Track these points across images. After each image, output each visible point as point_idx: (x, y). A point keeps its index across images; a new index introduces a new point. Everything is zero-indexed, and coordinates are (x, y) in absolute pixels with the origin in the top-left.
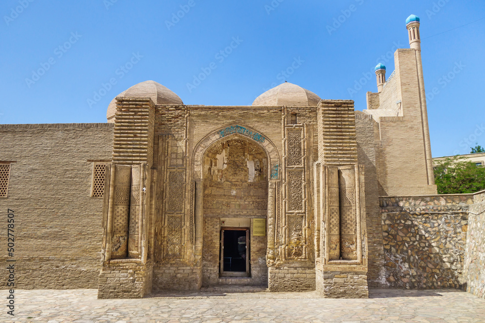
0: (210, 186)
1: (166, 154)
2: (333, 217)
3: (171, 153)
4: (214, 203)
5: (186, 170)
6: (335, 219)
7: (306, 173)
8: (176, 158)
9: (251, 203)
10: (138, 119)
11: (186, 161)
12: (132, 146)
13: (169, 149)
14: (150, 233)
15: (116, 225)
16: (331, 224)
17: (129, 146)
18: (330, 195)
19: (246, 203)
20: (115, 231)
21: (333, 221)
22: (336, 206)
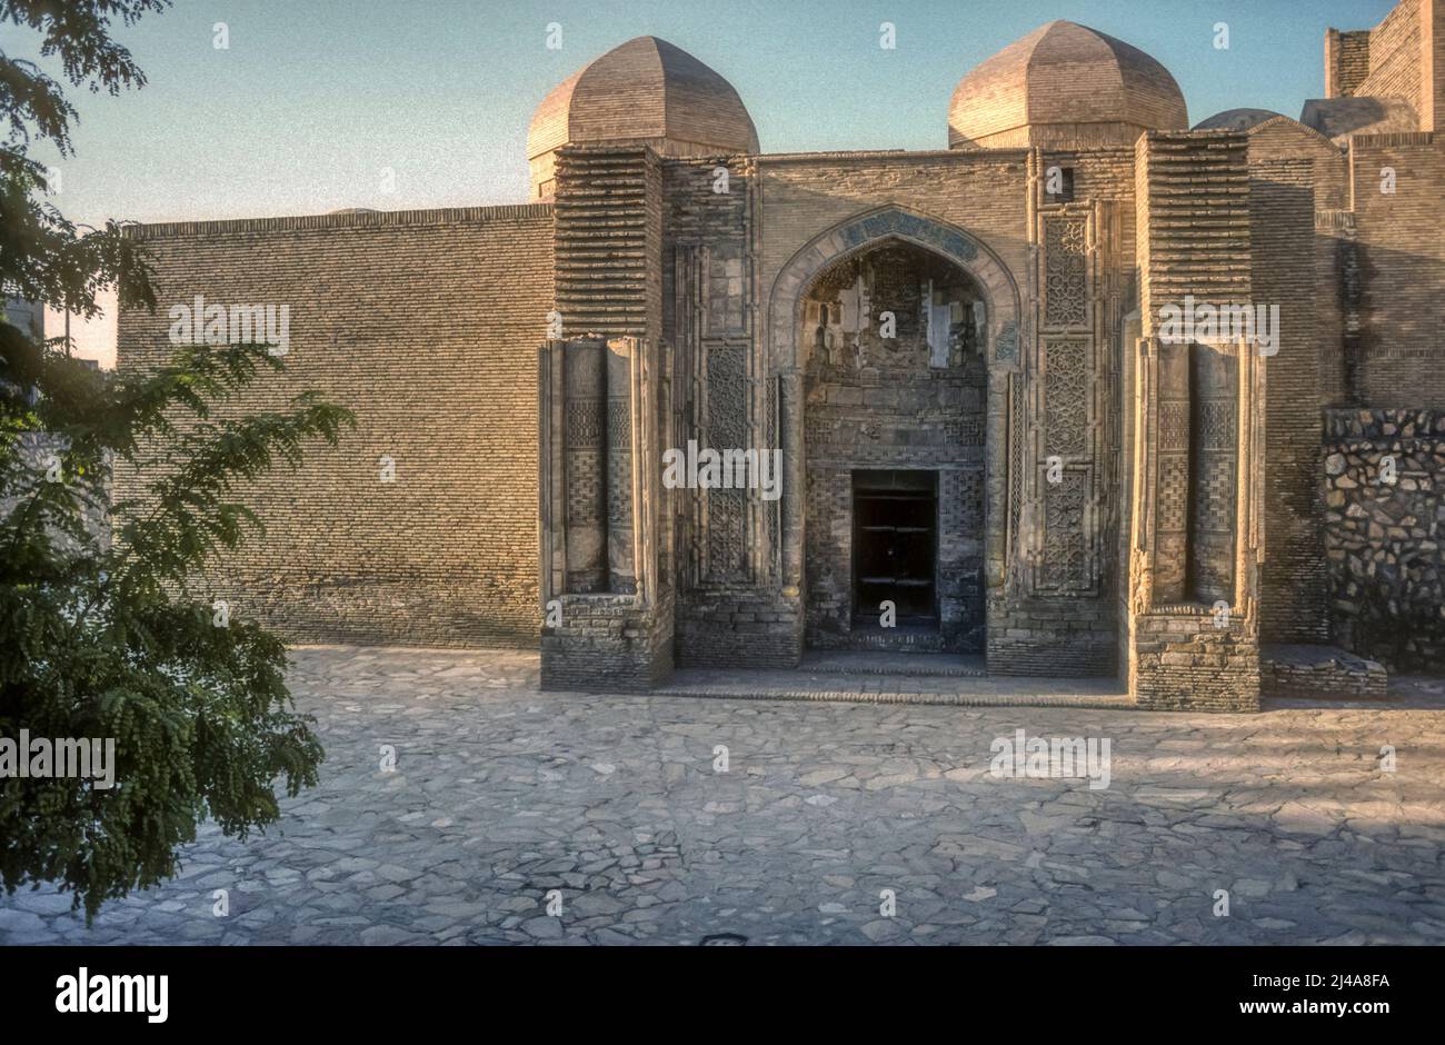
0: (823, 380)
1: (697, 299)
2: (1168, 485)
3: (711, 298)
4: (836, 426)
5: (753, 342)
6: (1175, 490)
7: (1098, 348)
8: (727, 310)
9: (941, 427)
10: (617, 207)
11: (753, 318)
12: (602, 286)
13: (705, 286)
14: (663, 518)
15: (573, 503)
16: (1161, 502)
17: (595, 286)
18: (1161, 421)
19: (925, 427)
20: (571, 518)
21: (1168, 496)
22: (1177, 453)
